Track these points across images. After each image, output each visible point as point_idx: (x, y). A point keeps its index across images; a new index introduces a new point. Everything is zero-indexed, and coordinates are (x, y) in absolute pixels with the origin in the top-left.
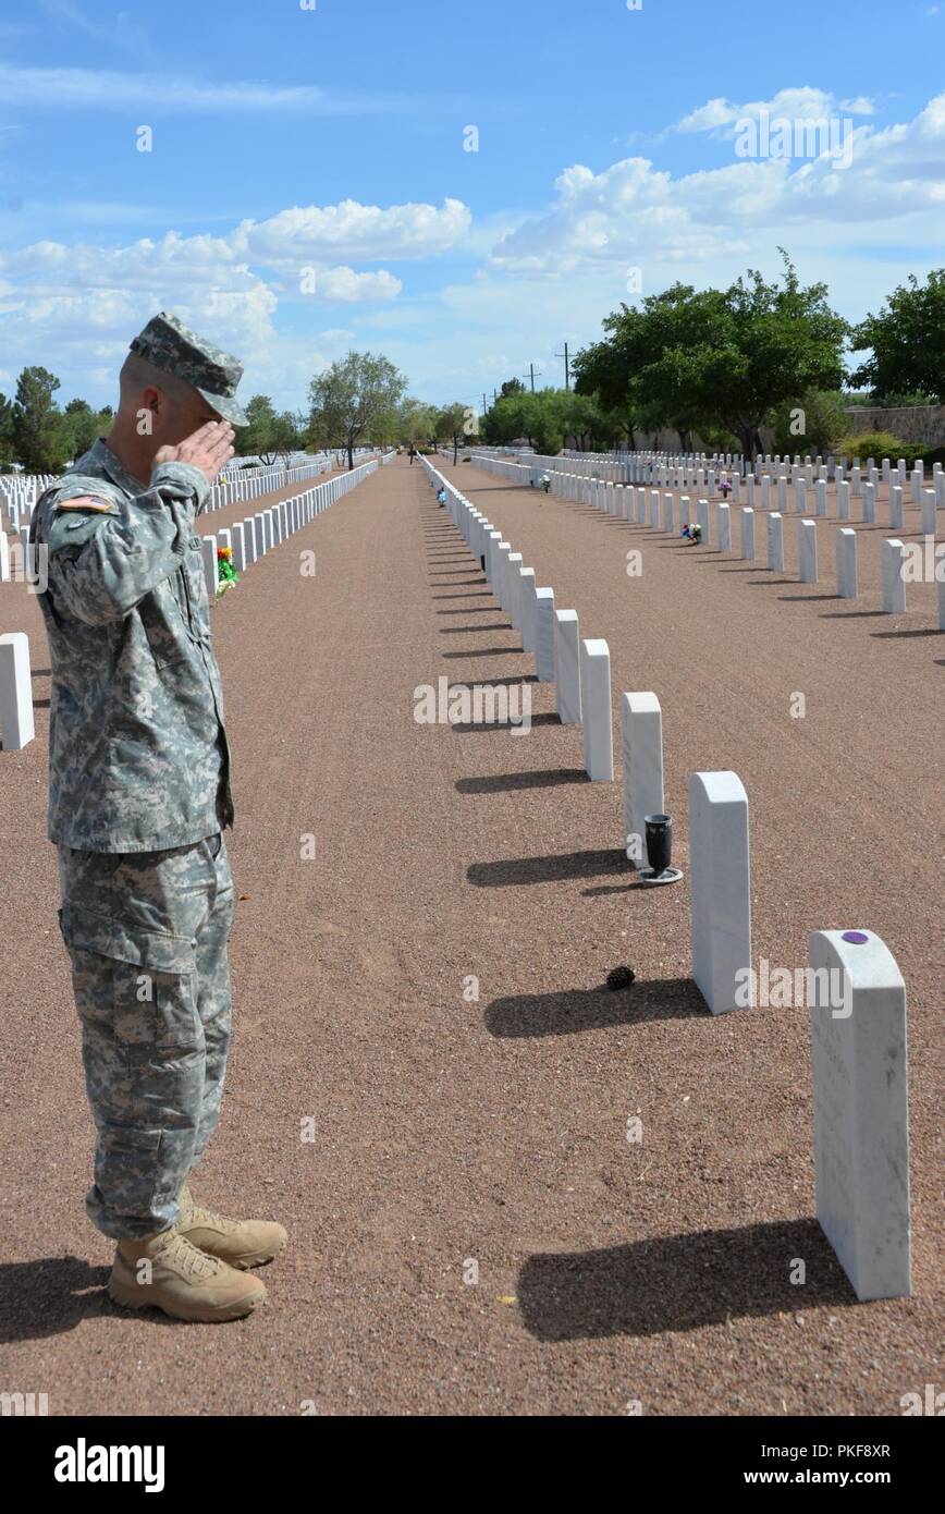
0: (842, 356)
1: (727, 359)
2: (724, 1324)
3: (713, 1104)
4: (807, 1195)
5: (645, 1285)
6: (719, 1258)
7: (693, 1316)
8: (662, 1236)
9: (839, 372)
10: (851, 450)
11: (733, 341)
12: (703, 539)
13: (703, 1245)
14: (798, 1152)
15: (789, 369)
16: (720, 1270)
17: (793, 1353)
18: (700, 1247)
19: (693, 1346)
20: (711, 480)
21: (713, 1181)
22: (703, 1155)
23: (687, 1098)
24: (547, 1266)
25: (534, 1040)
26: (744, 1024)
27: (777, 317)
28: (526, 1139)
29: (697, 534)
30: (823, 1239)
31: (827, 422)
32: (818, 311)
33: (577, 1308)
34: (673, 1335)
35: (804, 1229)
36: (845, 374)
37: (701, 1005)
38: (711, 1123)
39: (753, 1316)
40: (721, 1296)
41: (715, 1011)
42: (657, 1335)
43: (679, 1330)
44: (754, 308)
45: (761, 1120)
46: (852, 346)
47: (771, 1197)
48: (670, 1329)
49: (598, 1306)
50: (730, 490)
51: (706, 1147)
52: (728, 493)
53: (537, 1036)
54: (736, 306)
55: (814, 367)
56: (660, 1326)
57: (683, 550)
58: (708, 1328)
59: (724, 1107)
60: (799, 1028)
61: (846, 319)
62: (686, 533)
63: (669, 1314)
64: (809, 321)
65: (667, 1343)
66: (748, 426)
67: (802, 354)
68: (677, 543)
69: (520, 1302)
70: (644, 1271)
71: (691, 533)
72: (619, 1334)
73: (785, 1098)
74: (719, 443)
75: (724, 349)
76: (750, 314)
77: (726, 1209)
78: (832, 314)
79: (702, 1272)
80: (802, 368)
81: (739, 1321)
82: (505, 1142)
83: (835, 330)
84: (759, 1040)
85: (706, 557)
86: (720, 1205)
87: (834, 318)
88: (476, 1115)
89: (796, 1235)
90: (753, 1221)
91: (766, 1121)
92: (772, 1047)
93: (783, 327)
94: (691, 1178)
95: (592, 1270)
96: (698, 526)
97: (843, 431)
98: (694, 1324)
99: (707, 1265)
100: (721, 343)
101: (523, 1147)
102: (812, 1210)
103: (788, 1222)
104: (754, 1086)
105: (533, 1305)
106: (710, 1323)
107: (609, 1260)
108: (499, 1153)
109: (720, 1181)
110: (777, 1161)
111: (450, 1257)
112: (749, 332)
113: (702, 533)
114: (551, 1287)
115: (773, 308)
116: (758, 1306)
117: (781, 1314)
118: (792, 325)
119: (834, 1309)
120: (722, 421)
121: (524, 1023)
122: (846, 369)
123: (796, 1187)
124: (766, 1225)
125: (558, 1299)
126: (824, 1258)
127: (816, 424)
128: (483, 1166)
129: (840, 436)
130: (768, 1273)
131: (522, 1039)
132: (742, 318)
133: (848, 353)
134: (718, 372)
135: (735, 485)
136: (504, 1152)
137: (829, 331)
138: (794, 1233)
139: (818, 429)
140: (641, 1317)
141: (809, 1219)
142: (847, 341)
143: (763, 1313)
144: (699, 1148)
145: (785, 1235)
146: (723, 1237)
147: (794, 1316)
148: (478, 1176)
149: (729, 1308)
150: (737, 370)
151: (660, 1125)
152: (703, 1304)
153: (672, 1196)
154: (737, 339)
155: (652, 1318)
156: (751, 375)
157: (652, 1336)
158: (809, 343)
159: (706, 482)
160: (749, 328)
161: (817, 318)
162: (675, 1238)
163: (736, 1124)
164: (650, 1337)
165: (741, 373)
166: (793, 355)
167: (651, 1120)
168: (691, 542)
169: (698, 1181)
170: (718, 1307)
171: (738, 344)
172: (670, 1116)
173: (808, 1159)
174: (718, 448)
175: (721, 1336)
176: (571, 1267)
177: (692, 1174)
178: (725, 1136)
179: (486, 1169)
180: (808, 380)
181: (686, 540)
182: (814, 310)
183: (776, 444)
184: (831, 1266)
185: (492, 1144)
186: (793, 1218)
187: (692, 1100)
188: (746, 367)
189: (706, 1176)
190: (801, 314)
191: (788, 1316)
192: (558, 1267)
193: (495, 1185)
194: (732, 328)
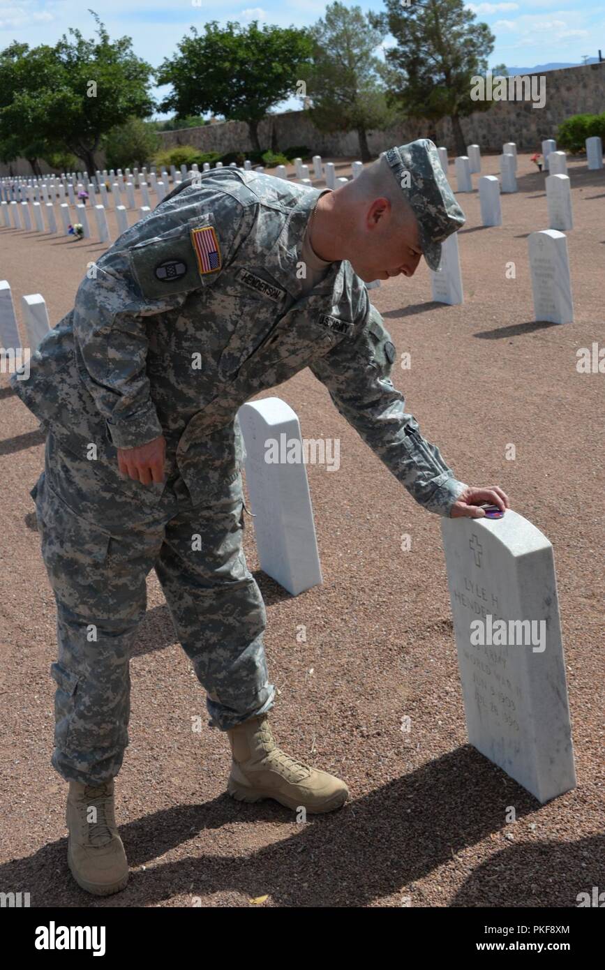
0: (149, 92)
1: (65, 98)
2: (452, 859)
3: (335, 669)
4: (453, 727)
5: (370, 845)
6: (415, 802)
7: (425, 861)
8: (358, 797)
9: (150, 103)
10: (165, 161)
11: (67, 84)
12: (85, 234)
13: (397, 795)
14: (426, 693)
15: (113, 103)
16: (421, 812)
17: (520, 866)
18: (394, 798)
19: (440, 888)
20: (71, 193)
21: (373, 736)
22: (352, 715)
23: (312, 671)
24: (278, 856)
25: (158, 653)
26: (323, 598)
27: (97, 64)
28: (197, 743)
29: (80, 231)
30: (485, 760)
31: (144, 142)
32: (127, 58)
33: (325, 886)
34: (417, 884)
35: (466, 755)
36: (155, 104)
37: (280, 590)
38: (342, 684)
39: (472, 844)
40: (437, 836)
41: (295, 592)
42: (404, 888)
43: (419, 878)
44: (78, 58)
45: (381, 672)
46: (156, 83)
47: (425, 736)
48: (412, 880)
49: (342, 879)
50: (87, 198)
51: (352, 709)
52: (86, 200)
53: (158, 649)
54: (64, 57)
55: (131, 101)
56: (403, 879)
57: (70, 245)
58: (441, 867)
59: (345, 672)
60: (367, 590)
61: (149, 63)
62: (71, 231)
63: (405, 866)
64: (122, 66)
65: (416, 893)
66: (87, 150)
67: (120, 91)
68: (64, 240)
69: (273, 898)
70: (363, 834)
71: (75, 231)
72: (375, 899)
73: (391, 650)
74: (62, 166)
75: (60, 91)
76: (76, 64)
77: (395, 757)
78: (139, 60)
79: (407, 818)
80: (122, 102)
81: (463, 852)
82: (179, 751)
83: (142, 72)
84: (342, 608)
85: (93, 247)
86: (389, 755)
87: (140, 62)
88: (141, 734)
89: (462, 763)
90: (423, 761)
91: (385, 673)
92: (355, 611)
93: (104, 71)
94: (354, 738)
95: (318, 847)
96: (80, 225)
97: (156, 148)
98: (429, 868)
99: (409, 811)
100: (58, 86)
101: (199, 752)
102: (465, 736)
103: (450, 753)
104: (358, 647)
105: (285, 896)
106: (441, 863)
107: (328, 833)
108: (179, 763)
109: (379, 734)
110: (414, 704)
111: (188, 876)
112: (78, 77)
113: (84, 230)
114: (291, 874)
115: (93, 57)
116: (469, 834)
117: (491, 835)
118: (110, 69)
119: (528, 817)
120: (68, 147)
121: (142, 641)
122: (154, 101)
123: (440, 722)
124: (435, 762)
125: (305, 885)
126: (495, 775)
127: (136, 144)
128: (173, 780)
129: (154, 152)
130: (462, 804)
131: (147, 655)
132: (70, 66)
133: (154, 88)
134: (59, 109)
135: (92, 193)
136: (183, 760)
137: (139, 72)
138: (460, 761)
139: (138, 149)
140: (383, 877)
141: (465, 746)
142: (152, 80)
143: (477, 840)
144: (346, 711)
145: (454, 765)
146: (407, 782)
147: (502, 833)
148: (172, 790)
149: (449, 844)
150: (73, 107)
151: (302, 699)
152: (426, 848)
153: (347, 759)
154: (69, 83)
155: (393, 874)
156: (84, 109)
157: (401, 891)
158: (125, 82)
159: (67, 194)
160: (78, 74)
161: (127, 63)
162: (370, 795)
163: (364, 682)
164: (399, 892)
165: (77, 109)
166: (114, 93)
167: (293, 697)
168: (76, 238)
169: (360, 740)
170: (440, 846)
171: (71, 87)
172: (306, 690)
173: (435, 696)
174: (62, 169)
175: (457, 872)
176: (299, 850)
177: (352, 735)
178: (360, 695)
179: (176, 781)
180: (127, 111)
181: (72, 237)
182: (124, 57)
183: (107, 162)
184: (505, 781)
185: (169, 756)
186: (452, 749)
187: (316, 671)
188: (80, 104)
189: (365, 733)
190: (115, 61)
191: (498, 835)
192: (288, 853)
193: (193, 794)
194: (65, 75)
